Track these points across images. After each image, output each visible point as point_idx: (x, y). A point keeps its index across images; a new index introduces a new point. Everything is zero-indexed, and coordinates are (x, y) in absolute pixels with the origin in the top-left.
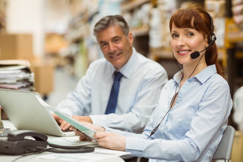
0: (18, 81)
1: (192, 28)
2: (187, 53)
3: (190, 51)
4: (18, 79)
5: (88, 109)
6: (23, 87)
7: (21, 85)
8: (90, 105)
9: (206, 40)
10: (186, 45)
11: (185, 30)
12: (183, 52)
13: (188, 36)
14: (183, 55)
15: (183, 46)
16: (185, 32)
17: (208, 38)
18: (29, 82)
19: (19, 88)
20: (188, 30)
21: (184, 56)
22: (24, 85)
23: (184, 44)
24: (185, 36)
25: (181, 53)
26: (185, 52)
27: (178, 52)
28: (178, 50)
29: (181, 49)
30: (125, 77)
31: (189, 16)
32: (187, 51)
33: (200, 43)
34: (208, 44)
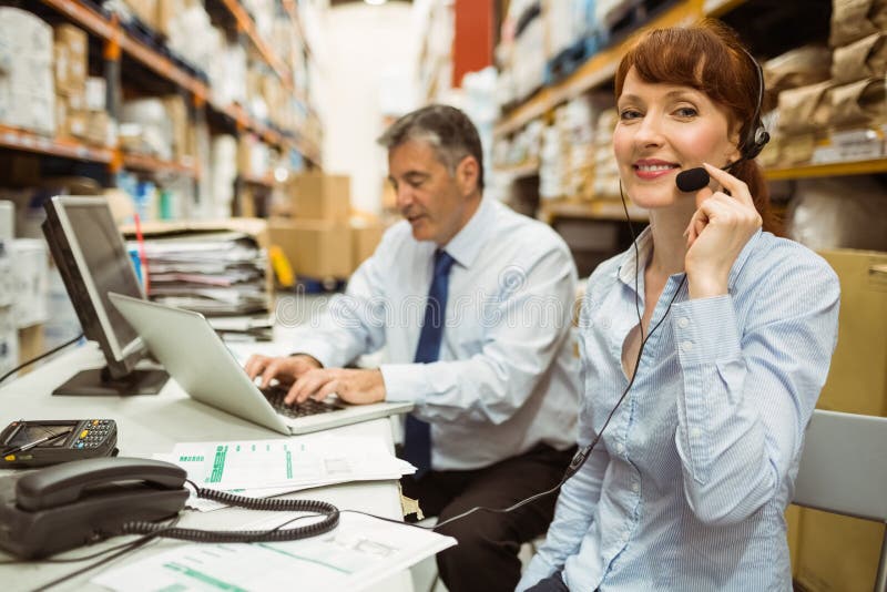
0: (229, 268)
1: (696, 87)
2: (664, 173)
3: (676, 166)
4: (227, 264)
5: (377, 338)
6: (240, 282)
7: (236, 276)
8: (382, 329)
9: (736, 138)
10: (667, 146)
11: (669, 95)
12: (654, 168)
13: (676, 117)
14: (651, 177)
15: (655, 145)
16: (671, 99)
17: (744, 133)
18: (256, 270)
19: (232, 284)
20: (678, 93)
21: (655, 182)
22: (244, 276)
23: (658, 140)
24: (667, 115)
25: (646, 170)
26: (660, 168)
27: (636, 167)
28: (635, 161)
29: (648, 158)
30: (461, 266)
31: (689, 50)
32: (666, 168)
33: (713, 145)
34: (738, 153)
